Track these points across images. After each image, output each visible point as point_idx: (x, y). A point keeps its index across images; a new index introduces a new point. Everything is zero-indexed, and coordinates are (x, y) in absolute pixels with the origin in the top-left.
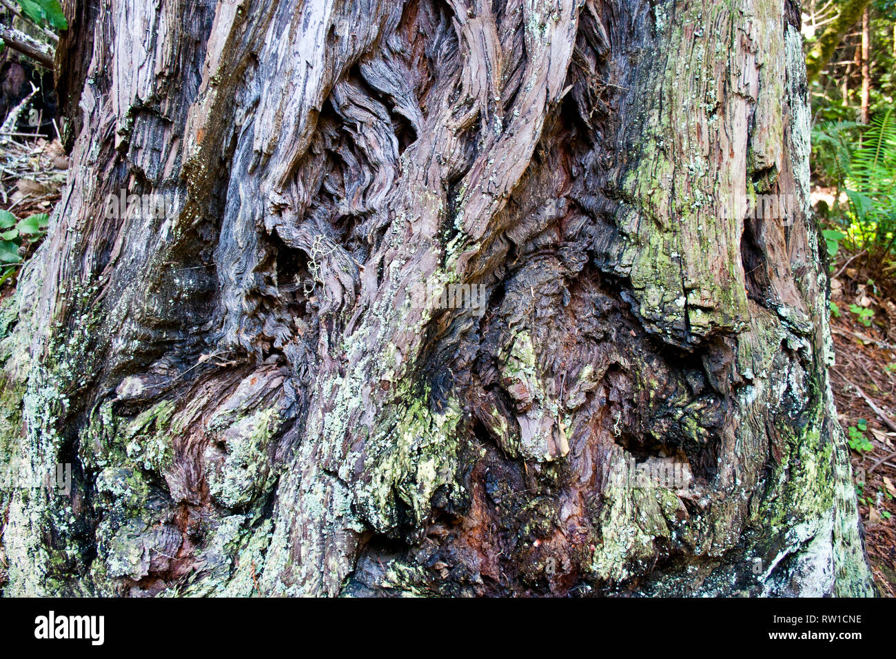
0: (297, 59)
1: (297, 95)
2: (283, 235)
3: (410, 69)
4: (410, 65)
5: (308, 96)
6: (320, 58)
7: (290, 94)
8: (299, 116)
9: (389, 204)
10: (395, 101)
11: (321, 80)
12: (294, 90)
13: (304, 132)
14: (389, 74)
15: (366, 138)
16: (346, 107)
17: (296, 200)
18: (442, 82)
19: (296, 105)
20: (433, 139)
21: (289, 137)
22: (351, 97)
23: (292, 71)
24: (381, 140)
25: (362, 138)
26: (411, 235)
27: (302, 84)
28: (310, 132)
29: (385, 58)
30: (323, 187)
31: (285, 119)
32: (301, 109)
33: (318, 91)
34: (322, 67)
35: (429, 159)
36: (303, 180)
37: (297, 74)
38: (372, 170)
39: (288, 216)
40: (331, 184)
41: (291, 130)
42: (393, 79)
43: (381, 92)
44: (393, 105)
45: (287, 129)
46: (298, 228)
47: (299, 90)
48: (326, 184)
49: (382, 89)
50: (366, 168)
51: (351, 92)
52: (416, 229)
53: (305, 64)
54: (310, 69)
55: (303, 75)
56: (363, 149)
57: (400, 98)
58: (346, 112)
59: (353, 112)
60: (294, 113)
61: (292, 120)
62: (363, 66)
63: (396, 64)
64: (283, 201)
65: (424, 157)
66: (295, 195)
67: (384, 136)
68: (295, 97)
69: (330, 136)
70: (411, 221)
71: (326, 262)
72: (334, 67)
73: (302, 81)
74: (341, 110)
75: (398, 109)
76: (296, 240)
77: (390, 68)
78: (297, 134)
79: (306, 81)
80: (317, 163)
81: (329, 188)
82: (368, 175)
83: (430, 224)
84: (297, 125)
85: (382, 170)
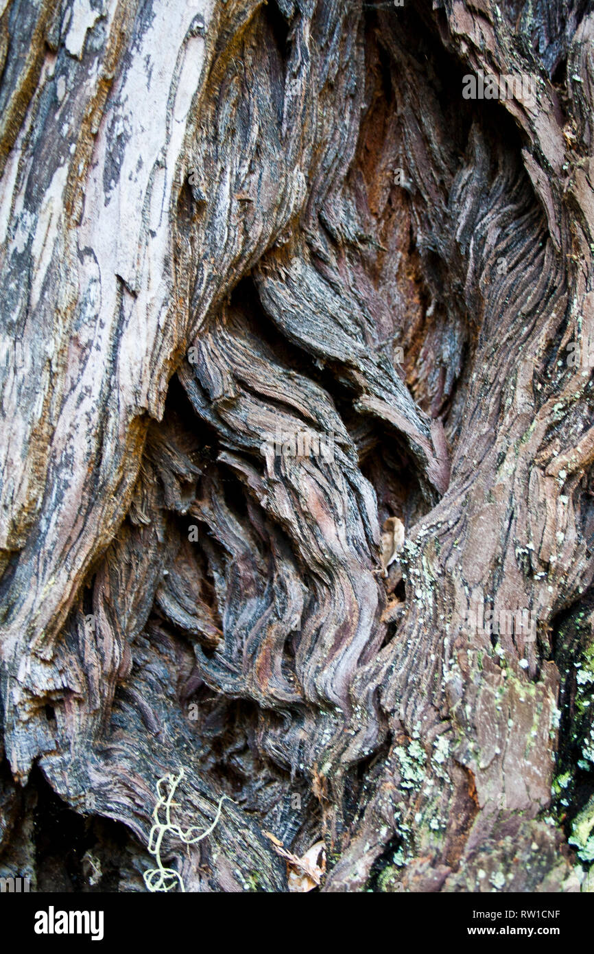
0: (90, 268)
1: (94, 374)
2: (64, 785)
3: (377, 287)
4: (375, 275)
5: (125, 379)
6: (156, 268)
7: (73, 371)
8: (101, 437)
9: (378, 692)
10: (363, 382)
11: (162, 330)
12: (84, 361)
13: (114, 479)
14: (333, 305)
15: (295, 494)
16: (231, 404)
17: (96, 673)
18: (503, 332)
19: (88, 404)
20: (503, 504)
21: (73, 496)
22: (242, 373)
23: (78, 304)
24: (336, 499)
25: (280, 492)
26: (472, 806)
27: (105, 343)
28: (131, 477)
29: (317, 260)
30: (157, 607)
31: (58, 445)
32: (105, 417)
33: (154, 363)
34: (163, 293)
35: (497, 563)
36: (107, 606)
37: (89, 312)
38: (307, 576)
39: (74, 721)
40: (176, 597)
41: (77, 476)
42: (344, 317)
43: (320, 355)
44: (356, 391)
45: (64, 474)
46: (106, 754)
47: (98, 361)
48: (165, 600)
49: (325, 348)
50: (286, 569)
51: (240, 358)
52: (487, 793)
53: (115, 286)
54: (128, 300)
55: (108, 315)
56: (286, 523)
57: (374, 371)
58: (231, 417)
59: (251, 414)
60: (83, 428)
61: (82, 446)
62: (269, 283)
63: (345, 273)
64: (60, 682)
65: (483, 557)
66: (91, 657)
67: (341, 483)
68: (86, 380)
69: (178, 476)
70: (472, 765)
71: (194, 859)
72: (193, 290)
73: (106, 333)
74: (217, 414)
75: (368, 403)
76: (101, 794)
77: (332, 285)
78: (94, 485)
79: (118, 334)
80: (139, 548)
81: (174, 611)
82: (296, 590)
83: (526, 772)
84: (96, 460)
85: (342, 582)
